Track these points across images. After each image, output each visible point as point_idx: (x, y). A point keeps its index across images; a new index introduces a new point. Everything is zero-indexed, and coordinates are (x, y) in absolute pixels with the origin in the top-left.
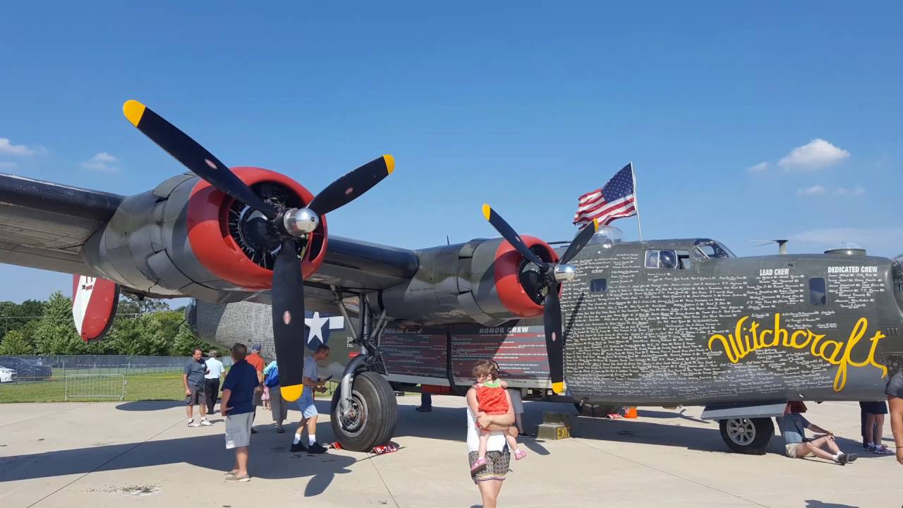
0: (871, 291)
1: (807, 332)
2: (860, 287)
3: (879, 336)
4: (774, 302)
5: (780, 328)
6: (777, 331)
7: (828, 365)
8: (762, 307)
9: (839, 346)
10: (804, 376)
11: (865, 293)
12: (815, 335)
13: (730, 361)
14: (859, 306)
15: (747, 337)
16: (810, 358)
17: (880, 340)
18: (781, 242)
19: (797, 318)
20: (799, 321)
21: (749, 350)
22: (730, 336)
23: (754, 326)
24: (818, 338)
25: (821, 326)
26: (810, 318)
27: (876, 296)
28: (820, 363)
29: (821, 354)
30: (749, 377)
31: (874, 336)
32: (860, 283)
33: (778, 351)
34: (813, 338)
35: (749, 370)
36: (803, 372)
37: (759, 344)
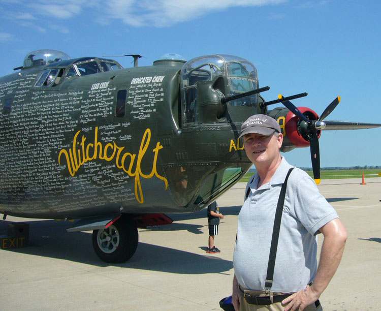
0: (155, 101)
1: (113, 145)
2: (148, 98)
3: (159, 147)
4: (95, 115)
5: (98, 142)
6: (96, 144)
7: (128, 177)
8: (89, 120)
9: (133, 157)
10: (115, 188)
11: (151, 103)
12: (118, 148)
13: (70, 175)
14: (146, 116)
15: (79, 150)
16: (116, 170)
17: (160, 151)
18: (136, 57)
19: (107, 131)
20: (108, 134)
21: (80, 164)
22: (70, 150)
23: (84, 139)
24: (121, 149)
25: (122, 138)
26: (115, 130)
27: (158, 105)
28: (122, 176)
29: (122, 167)
30: (82, 190)
31: (156, 147)
32: (148, 93)
33: (97, 164)
34: (117, 150)
35: (81, 183)
36: (113, 185)
37: (86, 158)
